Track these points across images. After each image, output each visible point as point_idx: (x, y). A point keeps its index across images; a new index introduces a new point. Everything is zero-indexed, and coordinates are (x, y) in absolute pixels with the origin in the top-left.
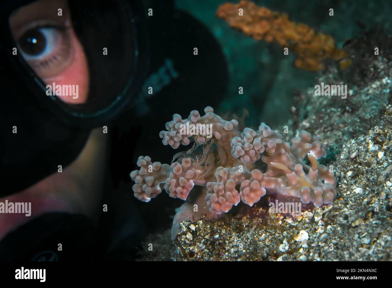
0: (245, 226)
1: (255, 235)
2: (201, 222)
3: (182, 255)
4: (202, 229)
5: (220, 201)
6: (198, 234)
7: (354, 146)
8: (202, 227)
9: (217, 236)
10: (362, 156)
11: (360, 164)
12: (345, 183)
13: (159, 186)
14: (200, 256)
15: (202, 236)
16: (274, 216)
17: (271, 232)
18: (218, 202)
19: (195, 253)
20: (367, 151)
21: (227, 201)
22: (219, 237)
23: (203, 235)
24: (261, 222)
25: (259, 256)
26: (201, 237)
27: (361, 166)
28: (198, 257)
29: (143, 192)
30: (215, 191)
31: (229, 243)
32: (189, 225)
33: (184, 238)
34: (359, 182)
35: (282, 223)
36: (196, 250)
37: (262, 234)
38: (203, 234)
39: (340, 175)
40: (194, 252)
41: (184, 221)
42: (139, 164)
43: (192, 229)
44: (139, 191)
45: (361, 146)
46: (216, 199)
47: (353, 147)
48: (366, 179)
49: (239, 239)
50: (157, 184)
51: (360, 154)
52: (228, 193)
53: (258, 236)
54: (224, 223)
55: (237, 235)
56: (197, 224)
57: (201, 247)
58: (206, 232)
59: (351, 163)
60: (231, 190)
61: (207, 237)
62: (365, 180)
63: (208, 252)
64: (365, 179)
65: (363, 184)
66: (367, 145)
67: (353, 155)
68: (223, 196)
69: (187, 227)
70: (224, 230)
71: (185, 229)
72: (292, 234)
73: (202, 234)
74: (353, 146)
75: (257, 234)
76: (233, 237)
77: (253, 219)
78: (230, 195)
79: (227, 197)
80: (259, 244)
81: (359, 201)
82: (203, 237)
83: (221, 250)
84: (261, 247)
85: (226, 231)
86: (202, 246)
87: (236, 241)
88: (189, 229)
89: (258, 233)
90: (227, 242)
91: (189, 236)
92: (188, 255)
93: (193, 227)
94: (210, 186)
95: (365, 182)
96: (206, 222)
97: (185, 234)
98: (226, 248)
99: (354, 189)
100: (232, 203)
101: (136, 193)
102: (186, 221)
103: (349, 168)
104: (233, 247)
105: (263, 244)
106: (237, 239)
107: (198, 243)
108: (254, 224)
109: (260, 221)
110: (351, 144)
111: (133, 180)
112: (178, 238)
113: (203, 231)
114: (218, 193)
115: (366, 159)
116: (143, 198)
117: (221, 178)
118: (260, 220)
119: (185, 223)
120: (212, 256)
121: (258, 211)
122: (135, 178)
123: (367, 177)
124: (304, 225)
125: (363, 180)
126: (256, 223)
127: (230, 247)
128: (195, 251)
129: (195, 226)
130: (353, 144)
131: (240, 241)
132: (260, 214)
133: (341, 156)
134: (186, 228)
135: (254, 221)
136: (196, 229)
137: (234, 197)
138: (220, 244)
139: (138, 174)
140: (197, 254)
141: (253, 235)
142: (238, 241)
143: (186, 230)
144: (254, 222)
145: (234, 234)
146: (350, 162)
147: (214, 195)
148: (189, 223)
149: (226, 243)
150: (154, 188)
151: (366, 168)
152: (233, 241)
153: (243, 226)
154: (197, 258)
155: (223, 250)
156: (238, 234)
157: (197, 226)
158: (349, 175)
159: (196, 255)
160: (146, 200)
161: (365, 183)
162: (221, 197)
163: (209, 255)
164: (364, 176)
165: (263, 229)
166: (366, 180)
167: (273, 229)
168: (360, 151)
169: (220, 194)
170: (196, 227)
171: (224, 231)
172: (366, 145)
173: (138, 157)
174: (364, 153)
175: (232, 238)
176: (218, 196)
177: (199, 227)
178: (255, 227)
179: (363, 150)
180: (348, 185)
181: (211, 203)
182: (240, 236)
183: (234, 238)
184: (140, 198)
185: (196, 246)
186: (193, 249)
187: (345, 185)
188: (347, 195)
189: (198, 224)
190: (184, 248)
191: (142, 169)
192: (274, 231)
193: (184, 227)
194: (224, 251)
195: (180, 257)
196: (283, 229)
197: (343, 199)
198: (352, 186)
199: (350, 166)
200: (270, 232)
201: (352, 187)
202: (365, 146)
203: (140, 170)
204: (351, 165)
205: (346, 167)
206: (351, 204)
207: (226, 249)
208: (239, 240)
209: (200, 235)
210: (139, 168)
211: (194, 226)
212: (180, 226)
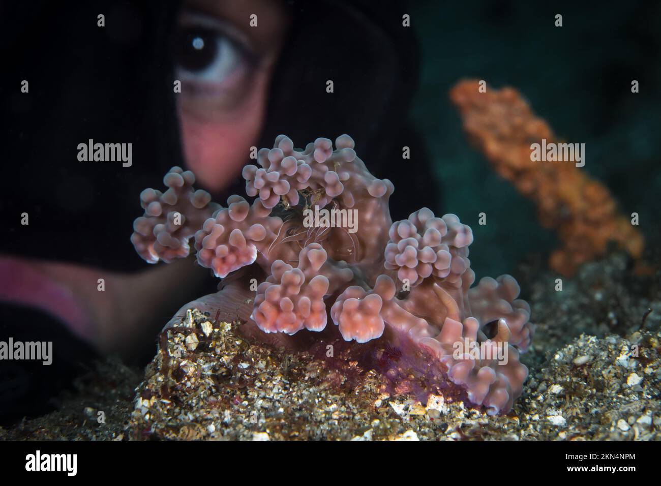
0: (307, 378)
1: (318, 398)
2: (228, 327)
3: (159, 367)
4: (223, 339)
5: (282, 304)
6: (210, 346)
7: (590, 348)
8: (224, 336)
9: (245, 365)
10: (597, 369)
11: (586, 378)
12: (539, 401)
13: (187, 241)
14: (193, 386)
15: (215, 354)
16: (373, 387)
17: (352, 408)
18: (277, 305)
19: (186, 376)
20: (611, 362)
21: (295, 311)
22: (246, 369)
23: (218, 354)
24: (343, 383)
25: (304, 431)
26: (213, 356)
27: (585, 384)
28: (189, 384)
29: (150, 239)
30: (282, 281)
31: (260, 388)
32: (203, 321)
33: (180, 338)
34: (565, 408)
35: (380, 406)
36: (191, 370)
37: (332, 404)
38: (221, 351)
39: (536, 385)
40: (185, 373)
41: (196, 310)
42: (167, 179)
43: (205, 331)
44: (145, 232)
45: (604, 351)
46: (276, 297)
47: (588, 348)
48: (583, 406)
49: (283, 391)
50: (186, 235)
51: (594, 364)
52: (305, 298)
53: (322, 402)
54: (272, 352)
55: (283, 382)
56: (218, 327)
57: (203, 370)
58: (229, 351)
59: (568, 372)
60: (313, 297)
61: (225, 359)
62: (580, 409)
63: (212, 386)
64: (580, 407)
65: (572, 413)
66: (618, 353)
67: (581, 360)
68: (294, 299)
69: (196, 323)
70: (264, 363)
71: (190, 324)
72: (389, 426)
73: (218, 350)
74: (588, 346)
75: (323, 398)
76: (274, 383)
77: (330, 369)
78: (306, 304)
79: (299, 303)
80: (317, 412)
81: (548, 432)
82: (217, 357)
83: (238, 393)
84: (316, 419)
85: (267, 366)
86: (206, 370)
87: (275, 390)
88: (198, 328)
89: (325, 399)
90: (258, 384)
91: (192, 340)
92: (170, 372)
93: (208, 327)
94: (279, 268)
95: (579, 411)
96: (237, 332)
97: (186, 332)
98: (251, 394)
99: (549, 415)
100: (304, 321)
101: (138, 233)
102: (200, 312)
103: (559, 379)
104: (264, 398)
105: (324, 415)
106: (279, 389)
107: (202, 361)
108: (327, 380)
109: (340, 380)
110: (586, 343)
111: (142, 206)
112: (169, 331)
113: (224, 346)
114: (286, 287)
115: (602, 375)
116: (146, 252)
117: (307, 263)
118: (343, 379)
119: (197, 314)
120: (216, 396)
121: (347, 362)
122: (147, 204)
123: (586, 405)
124: (420, 427)
125: (575, 407)
126: (331, 379)
127: (258, 396)
128: (187, 373)
129: (214, 328)
130: (591, 343)
131: (284, 396)
132: (348, 371)
133: (557, 354)
134: (195, 325)
135: (329, 373)
136: (211, 334)
137: (312, 311)
138: (241, 380)
139: (157, 199)
140: (189, 379)
141: (313, 396)
142: (278, 393)
143: (191, 327)
144: (328, 376)
145: (280, 377)
146: (568, 369)
147: (279, 287)
148: (204, 316)
149: (256, 386)
150: (176, 239)
151: (594, 391)
152: (271, 389)
153: (304, 376)
154: (186, 385)
155: (242, 395)
156: (286, 381)
157: (216, 330)
158: (554, 391)
159: (186, 379)
160: (150, 258)
161: (577, 413)
162: (287, 298)
163: (210, 392)
164: (582, 400)
165: (339, 395)
166: (582, 409)
167: (358, 405)
168: (598, 359)
169: (290, 291)
170: (213, 332)
171: (262, 364)
172: (614, 352)
173: (173, 166)
174: (603, 364)
175: (271, 382)
176: (283, 293)
177: (219, 333)
178: (326, 385)
179: (604, 358)
180: (542, 406)
181: (264, 299)
182: (288, 386)
183: (274, 385)
184: (139, 247)
185: (196, 364)
186: (185, 365)
187: (536, 404)
188: (531, 419)
189: (221, 329)
190: (170, 353)
191: (170, 192)
192: (357, 409)
193: (191, 320)
194: (243, 397)
195: (154, 369)
196: (375, 414)
197: (521, 421)
198: (550, 409)
199: (565, 375)
200: (348, 407)
201: (547, 411)
202: (611, 354)
203: (166, 193)
204: (568, 374)
205: (555, 374)
206: (530, 432)
207: (249, 397)
208: (281, 393)
209: (213, 349)
210: (164, 189)
211: (211, 326)
212: (186, 314)
